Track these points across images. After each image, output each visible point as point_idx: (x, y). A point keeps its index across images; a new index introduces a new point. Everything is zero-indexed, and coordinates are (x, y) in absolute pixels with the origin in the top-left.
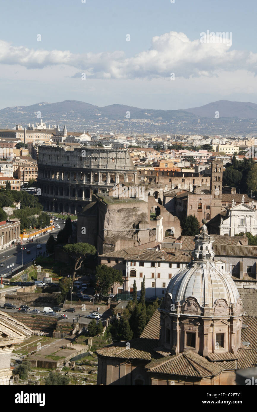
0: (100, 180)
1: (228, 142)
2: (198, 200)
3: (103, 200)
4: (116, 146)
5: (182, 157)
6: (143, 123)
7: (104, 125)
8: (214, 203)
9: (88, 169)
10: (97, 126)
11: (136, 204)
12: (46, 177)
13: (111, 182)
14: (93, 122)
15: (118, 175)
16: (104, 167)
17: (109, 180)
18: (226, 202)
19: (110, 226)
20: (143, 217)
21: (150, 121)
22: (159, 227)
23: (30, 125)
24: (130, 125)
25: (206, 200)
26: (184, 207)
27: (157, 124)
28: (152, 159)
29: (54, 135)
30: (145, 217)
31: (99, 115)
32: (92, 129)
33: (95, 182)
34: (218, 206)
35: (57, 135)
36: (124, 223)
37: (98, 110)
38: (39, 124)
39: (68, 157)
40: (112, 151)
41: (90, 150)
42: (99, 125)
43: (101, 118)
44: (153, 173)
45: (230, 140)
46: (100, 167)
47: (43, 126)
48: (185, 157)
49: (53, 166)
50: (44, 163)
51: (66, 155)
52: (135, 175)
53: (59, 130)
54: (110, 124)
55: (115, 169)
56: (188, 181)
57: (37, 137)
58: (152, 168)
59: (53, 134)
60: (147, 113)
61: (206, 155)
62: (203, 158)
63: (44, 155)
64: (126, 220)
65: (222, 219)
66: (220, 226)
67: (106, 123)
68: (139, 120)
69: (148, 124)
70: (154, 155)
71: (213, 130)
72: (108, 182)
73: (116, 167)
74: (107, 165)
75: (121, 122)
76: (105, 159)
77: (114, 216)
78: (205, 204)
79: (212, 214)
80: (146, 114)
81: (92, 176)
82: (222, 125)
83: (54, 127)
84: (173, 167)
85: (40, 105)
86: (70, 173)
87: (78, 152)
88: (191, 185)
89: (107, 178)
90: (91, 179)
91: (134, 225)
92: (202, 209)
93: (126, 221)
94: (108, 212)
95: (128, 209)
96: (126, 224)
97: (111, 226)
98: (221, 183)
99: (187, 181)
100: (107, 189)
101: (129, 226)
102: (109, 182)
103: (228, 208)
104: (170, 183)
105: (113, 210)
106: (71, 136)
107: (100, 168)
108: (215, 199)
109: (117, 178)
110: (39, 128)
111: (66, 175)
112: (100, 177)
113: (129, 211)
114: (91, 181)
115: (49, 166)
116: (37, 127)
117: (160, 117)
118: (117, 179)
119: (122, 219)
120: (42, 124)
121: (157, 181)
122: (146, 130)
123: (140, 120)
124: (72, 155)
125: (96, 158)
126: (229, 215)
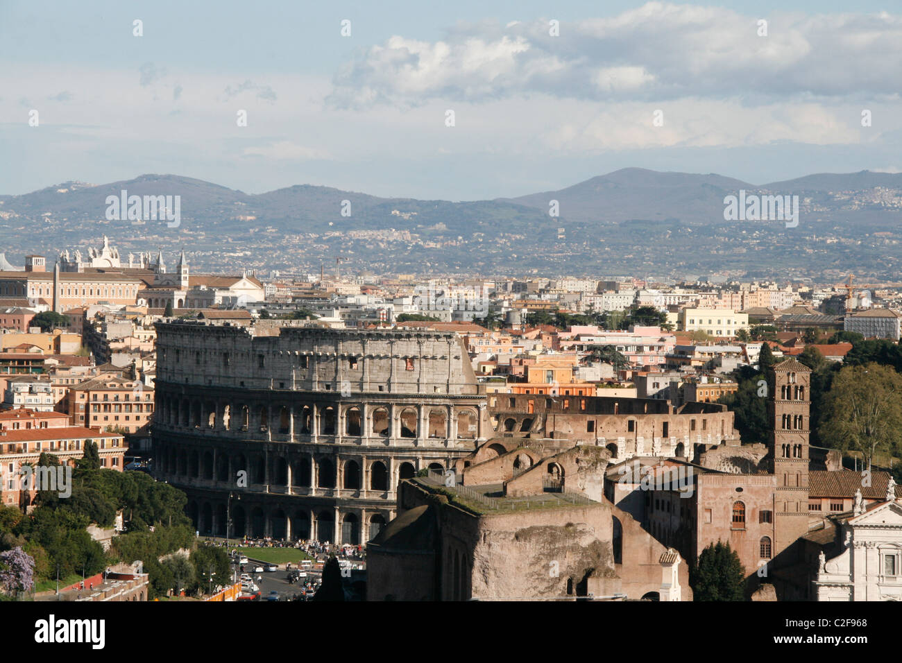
0: (366, 429)
1: (688, 297)
2: (730, 493)
3: (454, 500)
4: (352, 316)
5: (581, 348)
6: (389, 243)
7: (266, 249)
8: (784, 501)
9: (327, 394)
10: (246, 255)
11: (573, 513)
12: (187, 423)
13: (402, 436)
14: (230, 240)
15: (426, 412)
16: (381, 388)
17: (396, 429)
18: (843, 498)
19: (492, 585)
20: (599, 556)
21: (409, 234)
22: (671, 589)
23: (68, 254)
24: (347, 249)
25: (757, 492)
26: (682, 514)
27: (432, 245)
28: (489, 356)
29: (149, 286)
30: (604, 557)
31: (249, 218)
32: (228, 264)
33: (351, 435)
34: (798, 512)
35: (156, 286)
36: (536, 577)
37: (246, 203)
38: (97, 251)
39: (261, 357)
40: (404, 334)
41: (332, 333)
42: (250, 249)
43: (257, 230)
44: (518, 401)
45: (693, 291)
46: (367, 388)
47: (110, 258)
48: (592, 348)
49: (210, 388)
50: (179, 379)
51: (254, 350)
52: (482, 410)
53: (163, 269)
54: (283, 249)
55: (416, 392)
56: (647, 428)
57: (95, 292)
58: (505, 385)
59: (145, 283)
60: (398, 212)
61: (655, 343)
62: (646, 349)
63: (178, 352)
64: (544, 567)
65: (822, 557)
66: (816, 578)
67: (271, 245)
68: (375, 233)
69: (403, 245)
70: (492, 343)
71: (605, 261)
72: (393, 435)
73: (418, 385)
74: (389, 380)
75: (319, 240)
76: (382, 361)
77: (505, 552)
78: (753, 505)
79: (778, 538)
80: (395, 216)
81: (342, 418)
82: (633, 245)
83: (145, 260)
84: (572, 382)
85: (62, 191)
86: (270, 408)
87: (294, 339)
88: (656, 440)
89: (390, 421)
90: (337, 426)
91: (570, 582)
92: (744, 521)
93: (543, 571)
94: (484, 540)
95: (548, 531)
96: (543, 580)
97: (493, 588)
98: (806, 436)
99: (643, 428)
100: (391, 458)
101: (553, 586)
102: (396, 435)
103: (844, 520)
104: (592, 435)
105: (500, 533)
106: (203, 288)
107: (368, 391)
108: (785, 489)
109: (422, 421)
110: (98, 263)
111: (255, 417)
112: (368, 419)
113: (552, 535)
114: (339, 431)
115: (197, 387)
116: (90, 260)
117: (441, 223)
118: (422, 425)
119: (531, 565)
120: (107, 252)
121: (549, 429)
122: (397, 263)
123: (379, 234)
124: (273, 352)
125: (353, 360)
126: (846, 543)
